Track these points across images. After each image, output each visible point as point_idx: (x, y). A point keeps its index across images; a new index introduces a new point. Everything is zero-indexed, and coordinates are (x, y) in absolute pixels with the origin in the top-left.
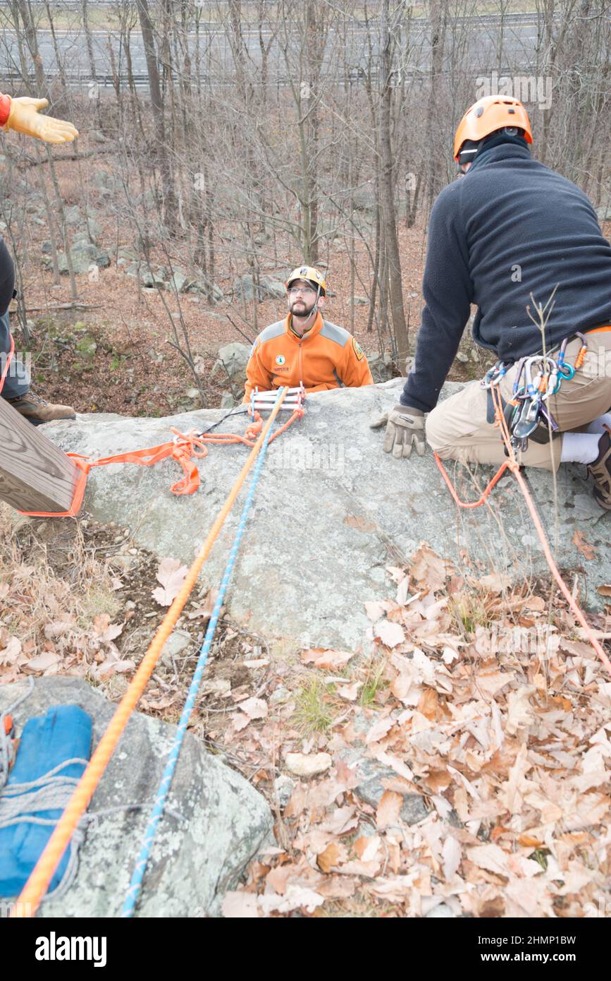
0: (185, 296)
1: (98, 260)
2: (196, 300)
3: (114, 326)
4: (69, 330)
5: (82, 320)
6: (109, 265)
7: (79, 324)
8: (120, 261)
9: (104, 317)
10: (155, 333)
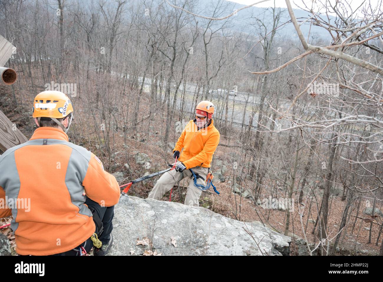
0: (247, 199)
1: (221, 179)
2: (250, 202)
3: (218, 202)
4: (202, 199)
5: (208, 197)
6: (224, 182)
7: (206, 198)
8: (229, 182)
9: (216, 198)
10: (231, 209)
